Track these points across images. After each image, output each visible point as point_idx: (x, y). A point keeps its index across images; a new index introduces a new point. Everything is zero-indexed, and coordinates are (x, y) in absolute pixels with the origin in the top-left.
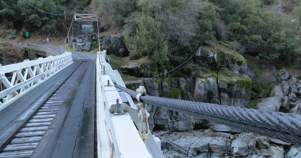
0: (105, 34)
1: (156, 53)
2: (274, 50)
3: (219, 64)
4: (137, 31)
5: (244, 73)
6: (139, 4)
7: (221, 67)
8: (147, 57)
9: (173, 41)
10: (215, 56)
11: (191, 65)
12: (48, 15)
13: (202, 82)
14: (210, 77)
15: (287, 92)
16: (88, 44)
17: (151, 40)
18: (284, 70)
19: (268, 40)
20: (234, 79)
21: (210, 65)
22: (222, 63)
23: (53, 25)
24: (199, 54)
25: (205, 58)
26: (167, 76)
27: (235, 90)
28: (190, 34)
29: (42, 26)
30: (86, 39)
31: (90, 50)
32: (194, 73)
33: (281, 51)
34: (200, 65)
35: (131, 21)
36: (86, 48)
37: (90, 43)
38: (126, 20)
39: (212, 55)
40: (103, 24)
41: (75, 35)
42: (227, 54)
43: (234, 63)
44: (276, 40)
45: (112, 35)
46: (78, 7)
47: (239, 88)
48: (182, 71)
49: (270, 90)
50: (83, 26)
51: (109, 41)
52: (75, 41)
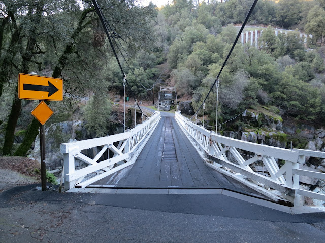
0: (180, 100)
1: (213, 113)
2: (310, 114)
3: (261, 123)
4: (201, 99)
5: (280, 129)
6: (203, 82)
7: (262, 124)
8: (207, 116)
9: (225, 106)
10: (257, 117)
11: (238, 122)
12: (142, 87)
13: (246, 134)
14: (252, 131)
15: (321, 146)
16: (169, 106)
17: (210, 105)
18: (322, 130)
19: (305, 105)
20: (271, 134)
21: (253, 123)
22: (263, 121)
23: (145, 93)
24: (244, 115)
25: (249, 118)
26: (221, 130)
27: (271, 141)
28: (237, 101)
29: (138, 94)
30: (167, 103)
31: (170, 110)
32: (240, 128)
33: (317, 114)
34: (246, 123)
35: (198, 92)
36: (167, 109)
37: (170, 106)
38: (194, 92)
39: (254, 116)
40: (179, 93)
41: (161, 101)
42: (267, 116)
43: (272, 122)
44: (313, 106)
45: (185, 101)
46: (161, 80)
47: (274, 141)
48: (232, 126)
49: (306, 144)
50: (166, 94)
51: (182, 105)
52: (160, 104)
